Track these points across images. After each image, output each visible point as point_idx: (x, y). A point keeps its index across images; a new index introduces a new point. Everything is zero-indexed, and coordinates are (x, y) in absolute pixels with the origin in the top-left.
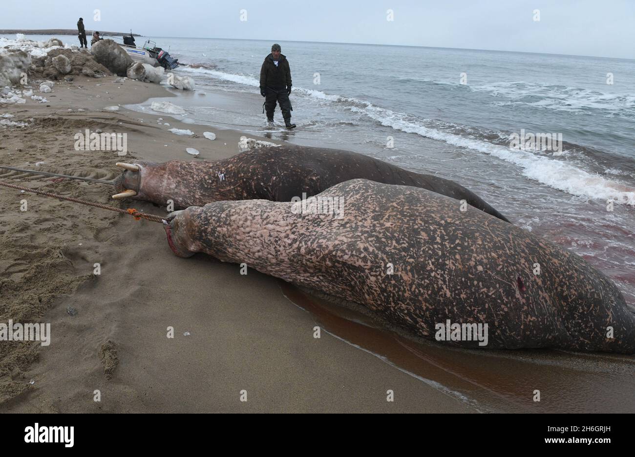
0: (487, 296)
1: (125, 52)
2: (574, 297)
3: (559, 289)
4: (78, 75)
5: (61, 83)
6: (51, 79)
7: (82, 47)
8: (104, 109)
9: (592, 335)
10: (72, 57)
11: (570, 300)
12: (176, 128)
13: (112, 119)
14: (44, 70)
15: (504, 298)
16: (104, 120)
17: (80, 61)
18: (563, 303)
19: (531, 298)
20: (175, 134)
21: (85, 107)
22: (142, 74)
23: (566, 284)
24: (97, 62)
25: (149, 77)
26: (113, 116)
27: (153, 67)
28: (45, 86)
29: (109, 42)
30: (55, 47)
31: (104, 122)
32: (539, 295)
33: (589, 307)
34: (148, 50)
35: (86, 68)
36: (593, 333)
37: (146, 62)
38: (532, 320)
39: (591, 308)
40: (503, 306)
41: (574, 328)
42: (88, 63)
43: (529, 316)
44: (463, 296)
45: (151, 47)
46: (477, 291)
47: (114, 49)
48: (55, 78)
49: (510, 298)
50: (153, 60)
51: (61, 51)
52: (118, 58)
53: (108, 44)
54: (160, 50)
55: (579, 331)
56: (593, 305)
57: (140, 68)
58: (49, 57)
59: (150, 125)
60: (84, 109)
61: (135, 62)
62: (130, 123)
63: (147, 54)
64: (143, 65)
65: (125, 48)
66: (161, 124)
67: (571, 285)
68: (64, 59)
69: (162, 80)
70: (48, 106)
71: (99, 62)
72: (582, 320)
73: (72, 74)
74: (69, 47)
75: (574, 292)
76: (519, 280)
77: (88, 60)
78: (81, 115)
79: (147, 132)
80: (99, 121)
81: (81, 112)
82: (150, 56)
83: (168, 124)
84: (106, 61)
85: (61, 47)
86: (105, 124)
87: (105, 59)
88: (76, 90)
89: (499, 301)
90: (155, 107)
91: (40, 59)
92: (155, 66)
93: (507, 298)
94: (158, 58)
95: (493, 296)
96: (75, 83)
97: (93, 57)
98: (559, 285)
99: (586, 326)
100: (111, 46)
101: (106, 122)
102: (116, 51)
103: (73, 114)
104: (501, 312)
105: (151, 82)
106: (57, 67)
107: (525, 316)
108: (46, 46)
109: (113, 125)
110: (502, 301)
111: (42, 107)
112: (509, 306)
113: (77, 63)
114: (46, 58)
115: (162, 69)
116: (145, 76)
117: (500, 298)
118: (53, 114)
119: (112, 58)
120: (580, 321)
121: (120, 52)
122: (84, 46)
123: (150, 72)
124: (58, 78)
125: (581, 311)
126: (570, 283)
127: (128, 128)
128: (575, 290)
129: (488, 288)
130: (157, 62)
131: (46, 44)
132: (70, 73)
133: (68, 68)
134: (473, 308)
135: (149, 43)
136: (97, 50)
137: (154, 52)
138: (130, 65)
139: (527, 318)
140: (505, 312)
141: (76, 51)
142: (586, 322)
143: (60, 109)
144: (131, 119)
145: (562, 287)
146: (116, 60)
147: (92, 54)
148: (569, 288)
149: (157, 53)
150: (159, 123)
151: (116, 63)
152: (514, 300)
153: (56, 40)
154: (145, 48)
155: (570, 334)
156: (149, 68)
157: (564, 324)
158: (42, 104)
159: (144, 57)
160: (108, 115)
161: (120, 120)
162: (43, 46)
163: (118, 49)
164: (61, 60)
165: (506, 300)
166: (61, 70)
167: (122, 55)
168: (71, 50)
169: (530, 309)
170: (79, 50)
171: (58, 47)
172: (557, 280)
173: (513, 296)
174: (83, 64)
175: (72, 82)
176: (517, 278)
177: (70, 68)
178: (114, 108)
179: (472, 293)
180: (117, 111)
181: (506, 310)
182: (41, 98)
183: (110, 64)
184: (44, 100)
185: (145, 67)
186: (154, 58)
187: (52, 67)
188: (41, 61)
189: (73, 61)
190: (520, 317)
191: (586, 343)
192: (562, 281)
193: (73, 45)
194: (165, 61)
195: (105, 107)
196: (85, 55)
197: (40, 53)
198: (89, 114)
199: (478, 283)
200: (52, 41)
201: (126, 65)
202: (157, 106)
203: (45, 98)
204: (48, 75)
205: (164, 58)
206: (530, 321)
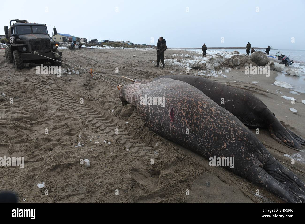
0: (159, 113)
1: (266, 57)
2: (203, 127)
3: (195, 121)
4: (242, 66)
5: (234, 69)
6: (231, 67)
7: (247, 54)
8: (251, 82)
9: (211, 151)
10: (241, 59)
11: (200, 128)
12: (286, 96)
13: (253, 88)
14: (229, 64)
15: (164, 115)
16: (249, 88)
17: (245, 60)
18: (196, 128)
19: (175, 118)
20: (285, 99)
21: (242, 81)
22: (272, 67)
23: (200, 120)
24: (252, 61)
25: (276, 69)
26: (255, 86)
27: (279, 64)
28: (227, 70)
29: (259, 52)
30: (235, 54)
31: (249, 89)
32: (181, 119)
33: (210, 135)
34: (278, 56)
35: (247, 63)
36: (212, 150)
37: (276, 61)
38: (174, 127)
39: (212, 136)
40: (163, 118)
41: (202, 143)
42: (248, 61)
43: (173, 125)
44: (153, 112)
45: (280, 54)
46: (157, 110)
47: (261, 55)
48: (232, 67)
49: (166, 115)
50: (280, 61)
51: (237, 56)
52: (262, 60)
53: (259, 53)
54: (284, 56)
55: (205, 146)
56: (213, 135)
57: (272, 65)
58: (232, 58)
59: (272, 93)
60: (241, 82)
61: (270, 61)
62: (262, 91)
63: (277, 58)
64: (274, 63)
65: (266, 55)
66: (278, 92)
67: (203, 121)
68: (238, 60)
69: (282, 70)
70: (226, 79)
71: (253, 61)
72: (206, 140)
73: (240, 66)
74: (241, 55)
75: (203, 125)
76: (172, 110)
77: (248, 60)
78: (239, 85)
79: (269, 96)
80: (247, 88)
81: (240, 83)
82: (279, 59)
83: (282, 93)
84: (256, 61)
85: (238, 55)
86: (249, 90)
87: (256, 60)
88: (240, 73)
89: (162, 116)
90: (276, 84)
91: (228, 59)
92: (280, 63)
93: (165, 115)
94: (282, 60)
95: (161, 113)
96: (240, 70)
97: (251, 59)
98: (196, 119)
99: (208, 145)
100: (260, 54)
101: (250, 89)
102: (262, 56)
103: (236, 83)
104: (163, 120)
105: (276, 71)
106: (234, 63)
107: (171, 125)
108: (232, 54)
109: (253, 91)
110: (164, 116)
111: (224, 79)
112: (165, 118)
113: (243, 61)
114: (230, 59)
115: (283, 65)
116: (274, 68)
117: (163, 114)
118: (227, 83)
119: (260, 59)
120: (205, 141)
121: (264, 57)
122: (248, 54)
123: (277, 66)
124: (234, 67)
125: (205, 135)
126: (202, 121)
127: (260, 93)
128: (204, 124)
129: (160, 110)
130: (282, 62)
131: (232, 53)
132: (239, 65)
133: (239, 63)
134: (155, 117)
135: (279, 52)
136: (253, 56)
137: (281, 57)
138: (268, 63)
139: (172, 126)
140: (164, 121)
141: (244, 56)
142: (209, 142)
143: (231, 80)
144: (263, 89)
145: (197, 121)
146: (261, 60)
147: (251, 57)
148: (201, 122)
149: (283, 58)
150: (277, 92)
151: (261, 61)
152: (168, 117)
153: (236, 51)
154: (276, 55)
155: (199, 145)
156: (277, 64)
157: (196, 139)
158: (224, 78)
159: (275, 59)
160: (251, 86)
161: (257, 89)
162: (231, 54)
163: (263, 55)
164: (236, 60)
165: (165, 116)
166: (235, 64)
167: (264, 58)
168: (241, 56)
169: (174, 123)
170: (245, 55)
171: (237, 54)
172: (196, 117)
173: (168, 115)
174: (246, 62)
175: (239, 69)
176: (171, 108)
177: (240, 63)
178: (255, 82)
179: (156, 111)
180: (257, 84)
181: (164, 120)
182: (224, 75)
183: (258, 62)
184: (225, 76)
185: (275, 64)
186: (280, 59)
187: (232, 63)
188: (228, 60)
189: (241, 60)
190: (169, 124)
191: (209, 154)
192: (198, 118)
193: (243, 53)
194: (285, 61)
195: (251, 81)
196: (247, 58)
197: (228, 57)
198: (243, 84)
199: (158, 108)
200: (235, 52)
201: (266, 62)
202: (278, 83)
203: (226, 76)
204: (230, 66)
205: (285, 60)
206: (174, 128)
